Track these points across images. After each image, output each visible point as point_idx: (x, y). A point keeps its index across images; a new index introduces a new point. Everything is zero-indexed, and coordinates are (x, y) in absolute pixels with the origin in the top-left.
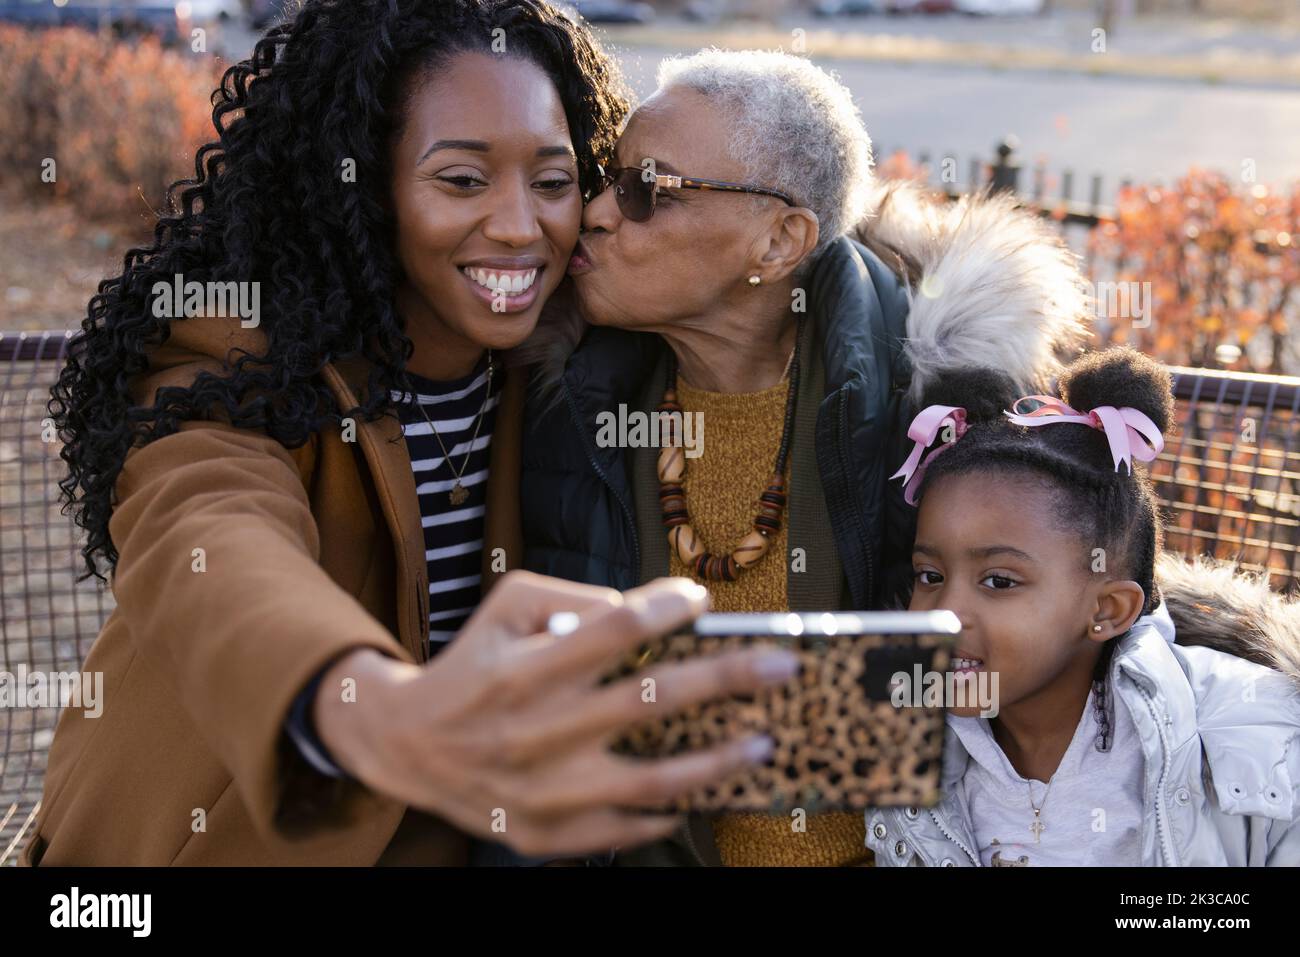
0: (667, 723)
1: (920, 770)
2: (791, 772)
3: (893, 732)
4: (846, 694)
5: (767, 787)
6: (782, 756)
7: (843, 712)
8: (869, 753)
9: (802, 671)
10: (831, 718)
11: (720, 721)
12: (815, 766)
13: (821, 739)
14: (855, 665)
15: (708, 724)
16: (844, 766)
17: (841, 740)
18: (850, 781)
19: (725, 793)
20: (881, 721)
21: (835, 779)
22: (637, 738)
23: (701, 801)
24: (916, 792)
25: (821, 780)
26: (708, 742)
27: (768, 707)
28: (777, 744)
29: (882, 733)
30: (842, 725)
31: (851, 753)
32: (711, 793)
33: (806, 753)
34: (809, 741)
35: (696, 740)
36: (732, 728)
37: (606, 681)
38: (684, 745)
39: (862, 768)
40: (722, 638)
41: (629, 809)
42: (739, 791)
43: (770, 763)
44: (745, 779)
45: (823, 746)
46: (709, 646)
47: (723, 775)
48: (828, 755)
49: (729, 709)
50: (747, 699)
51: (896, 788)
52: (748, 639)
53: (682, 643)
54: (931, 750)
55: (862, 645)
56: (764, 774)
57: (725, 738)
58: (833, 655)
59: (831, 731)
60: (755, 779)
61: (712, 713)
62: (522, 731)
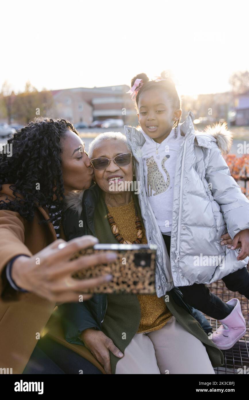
0: (87, 271)
1: (150, 284)
2: (118, 284)
3: (142, 274)
4: (130, 265)
5: (112, 287)
6: (115, 280)
7: (130, 269)
8: (137, 280)
9: (119, 258)
10: (127, 270)
11: (100, 271)
12: (124, 282)
13: (124, 276)
14: (132, 257)
15: (96, 271)
16: (131, 283)
17: (129, 276)
18: (132, 287)
19: (101, 289)
20: (139, 271)
21: (129, 286)
22: (80, 274)
23: (96, 290)
24: (149, 290)
25: (125, 286)
26: (97, 276)
27: (111, 267)
28: (114, 276)
29: (140, 275)
30: (130, 272)
31: (132, 280)
32: (98, 289)
33: (121, 280)
34: (122, 276)
35: (94, 275)
36: (103, 272)
37: (71, 260)
38: (91, 276)
39: (135, 283)
40: (99, 250)
41: (78, 292)
42: (105, 288)
43: (112, 282)
44: (106, 286)
45: (125, 278)
46: (96, 252)
47: (101, 284)
48: (126, 280)
49: (102, 267)
50: (105, 265)
51: (144, 289)
52: (105, 250)
53: (90, 251)
54: (152, 279)
55: (133, 252)
56: (111, 284)
57: (101, 275)
58: (126, 255)
59: (127, 274)
60: (109, 285)
61: (97, 269)
62: (50, 272)
